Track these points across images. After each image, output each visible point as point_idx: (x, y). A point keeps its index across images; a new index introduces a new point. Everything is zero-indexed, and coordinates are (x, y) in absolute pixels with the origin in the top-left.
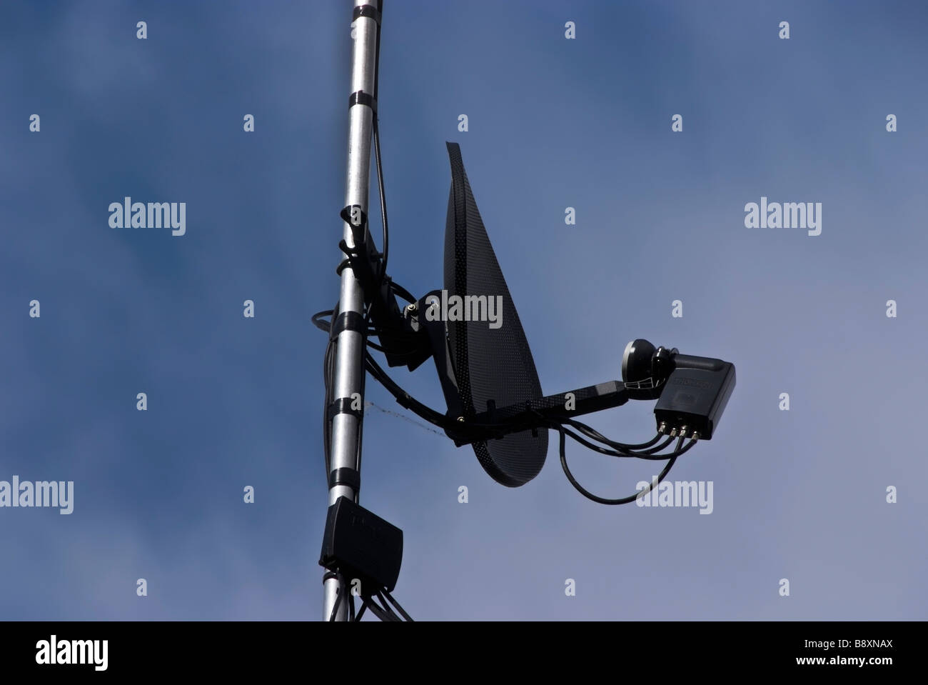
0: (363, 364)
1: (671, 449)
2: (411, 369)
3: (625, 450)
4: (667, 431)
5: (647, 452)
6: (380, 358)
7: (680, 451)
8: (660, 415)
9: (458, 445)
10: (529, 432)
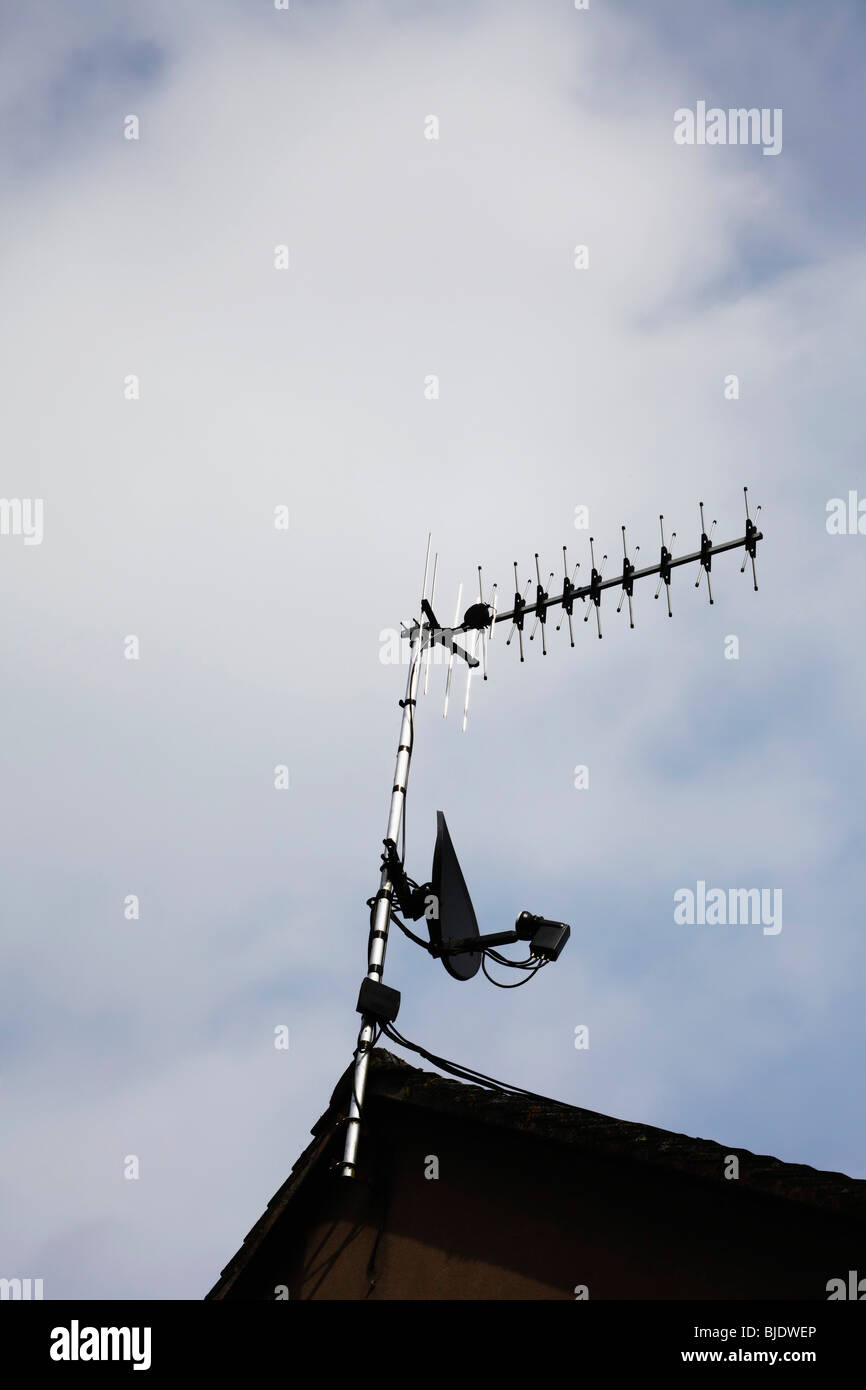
0: (391, 916)
1: (536, 965)
2: (415, 920)
3: (512, 964)
4: (535, 956)
5: (523, 966)
6: (399, 915)
7: (540, 966)
8: (533, 948)
9: (435, 957)
10: (468, 953)
